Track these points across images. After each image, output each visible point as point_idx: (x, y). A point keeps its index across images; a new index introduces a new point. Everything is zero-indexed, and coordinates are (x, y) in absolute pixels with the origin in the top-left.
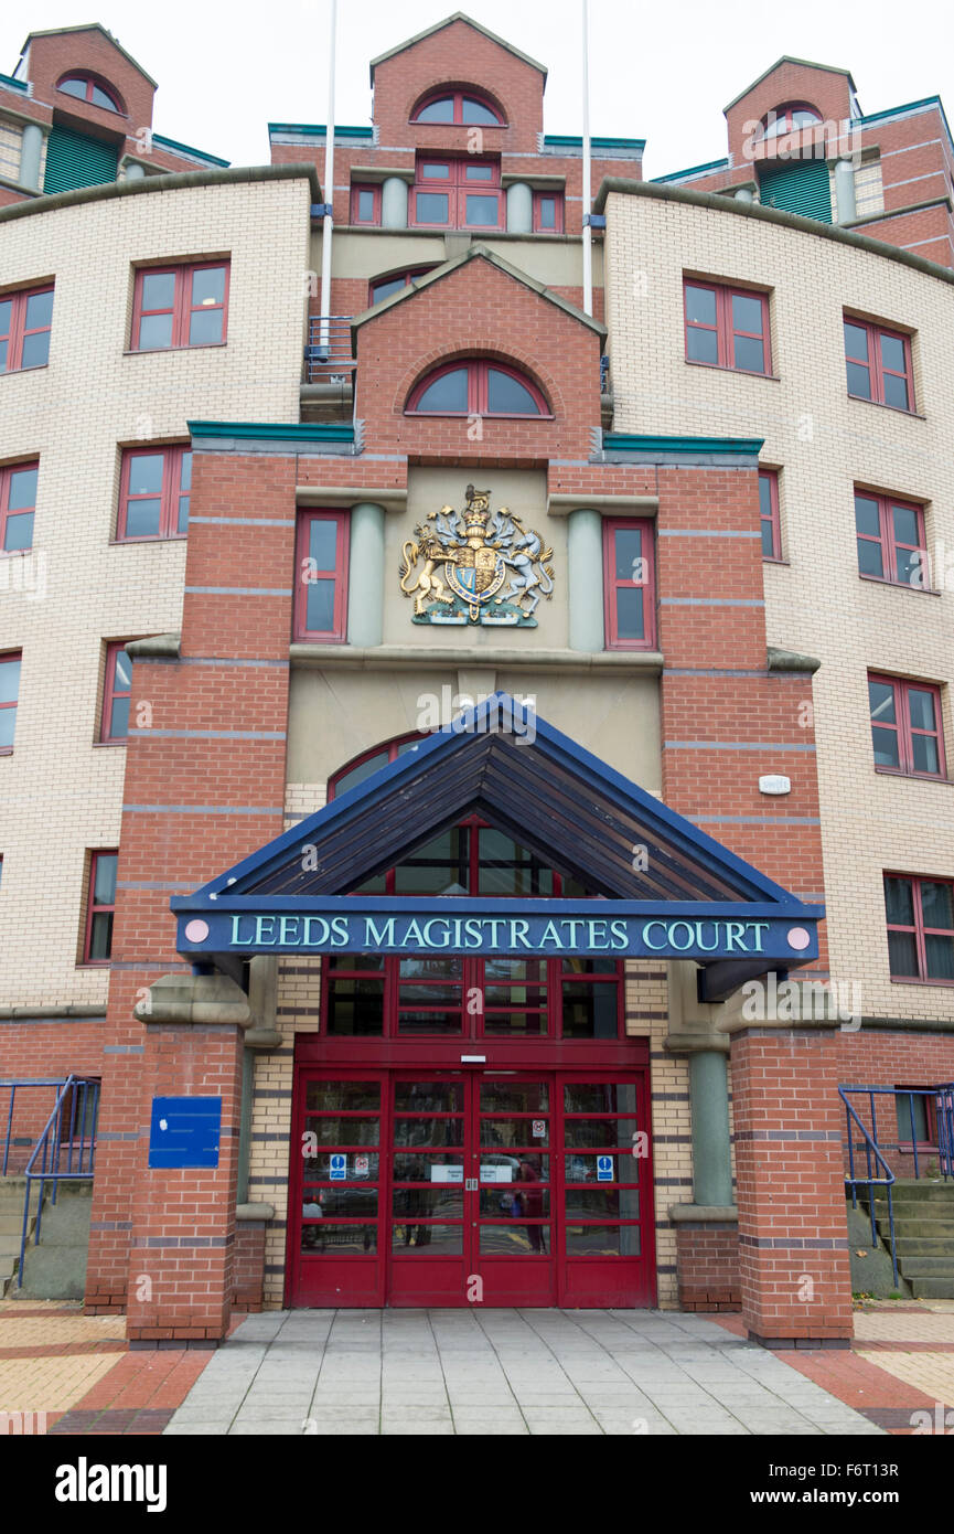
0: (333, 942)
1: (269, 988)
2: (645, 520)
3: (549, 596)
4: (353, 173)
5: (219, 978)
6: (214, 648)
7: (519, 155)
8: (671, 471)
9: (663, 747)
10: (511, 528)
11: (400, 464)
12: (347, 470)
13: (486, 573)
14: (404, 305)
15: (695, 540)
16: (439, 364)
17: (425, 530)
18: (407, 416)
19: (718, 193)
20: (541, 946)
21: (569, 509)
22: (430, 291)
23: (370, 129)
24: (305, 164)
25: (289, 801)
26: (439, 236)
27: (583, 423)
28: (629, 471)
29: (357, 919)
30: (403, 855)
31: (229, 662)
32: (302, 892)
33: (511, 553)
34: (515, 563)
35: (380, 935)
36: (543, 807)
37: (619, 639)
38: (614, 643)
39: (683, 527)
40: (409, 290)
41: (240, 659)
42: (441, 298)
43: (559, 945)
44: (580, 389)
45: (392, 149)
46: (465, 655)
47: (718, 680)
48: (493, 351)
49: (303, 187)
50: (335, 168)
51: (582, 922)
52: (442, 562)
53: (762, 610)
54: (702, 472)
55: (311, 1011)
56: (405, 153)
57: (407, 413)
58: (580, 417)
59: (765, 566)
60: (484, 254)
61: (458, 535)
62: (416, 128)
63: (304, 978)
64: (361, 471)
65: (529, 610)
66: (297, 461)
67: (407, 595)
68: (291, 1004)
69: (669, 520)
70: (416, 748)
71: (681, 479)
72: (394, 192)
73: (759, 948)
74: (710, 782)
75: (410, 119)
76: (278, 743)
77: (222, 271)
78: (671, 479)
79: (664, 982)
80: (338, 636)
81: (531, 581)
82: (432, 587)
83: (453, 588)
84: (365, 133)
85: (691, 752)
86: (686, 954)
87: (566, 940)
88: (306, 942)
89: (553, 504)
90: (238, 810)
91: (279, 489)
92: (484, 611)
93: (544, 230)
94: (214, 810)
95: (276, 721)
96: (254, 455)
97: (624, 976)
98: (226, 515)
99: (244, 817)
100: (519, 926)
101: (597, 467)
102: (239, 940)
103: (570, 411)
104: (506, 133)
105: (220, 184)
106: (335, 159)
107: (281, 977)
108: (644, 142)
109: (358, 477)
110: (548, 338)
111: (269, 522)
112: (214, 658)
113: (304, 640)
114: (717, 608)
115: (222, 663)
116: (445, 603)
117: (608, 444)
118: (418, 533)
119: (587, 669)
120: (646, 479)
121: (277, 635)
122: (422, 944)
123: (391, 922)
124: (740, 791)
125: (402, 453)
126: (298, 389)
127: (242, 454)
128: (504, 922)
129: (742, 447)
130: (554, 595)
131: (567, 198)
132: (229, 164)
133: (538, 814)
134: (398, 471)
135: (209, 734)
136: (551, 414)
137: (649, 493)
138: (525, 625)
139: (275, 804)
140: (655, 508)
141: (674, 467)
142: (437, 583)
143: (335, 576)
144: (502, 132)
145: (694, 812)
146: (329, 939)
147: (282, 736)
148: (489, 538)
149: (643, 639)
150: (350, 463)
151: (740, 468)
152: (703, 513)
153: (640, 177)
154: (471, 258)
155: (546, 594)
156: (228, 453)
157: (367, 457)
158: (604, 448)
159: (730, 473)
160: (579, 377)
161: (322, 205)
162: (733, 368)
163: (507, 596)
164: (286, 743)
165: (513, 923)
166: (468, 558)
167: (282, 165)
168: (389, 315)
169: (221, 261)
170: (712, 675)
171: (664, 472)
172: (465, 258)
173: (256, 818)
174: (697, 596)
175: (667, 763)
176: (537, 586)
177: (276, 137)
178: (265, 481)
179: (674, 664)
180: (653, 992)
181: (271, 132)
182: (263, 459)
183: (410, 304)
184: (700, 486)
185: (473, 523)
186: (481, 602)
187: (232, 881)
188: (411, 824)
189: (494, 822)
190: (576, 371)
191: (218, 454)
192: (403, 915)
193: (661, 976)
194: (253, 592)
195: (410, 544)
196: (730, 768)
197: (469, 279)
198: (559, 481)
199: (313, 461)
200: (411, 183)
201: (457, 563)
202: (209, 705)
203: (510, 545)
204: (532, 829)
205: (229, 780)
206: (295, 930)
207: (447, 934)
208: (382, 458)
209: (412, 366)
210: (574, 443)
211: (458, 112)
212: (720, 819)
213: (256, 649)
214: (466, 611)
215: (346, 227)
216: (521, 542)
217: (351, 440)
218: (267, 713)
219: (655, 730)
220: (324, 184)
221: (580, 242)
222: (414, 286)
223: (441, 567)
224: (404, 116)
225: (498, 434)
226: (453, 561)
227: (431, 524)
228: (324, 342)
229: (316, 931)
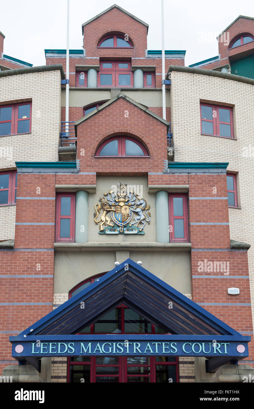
0: (69, 352)
1: (48, 369)
2: (184, 194)
3: (149, 223)
4: (77, 67)
5: (28, 366)
6: (26, 245)
7: (138, 58)
8: (194, 175)
9: (192, 278)
10: (135, 198)
11: (94, 175)
12: (74, 178)
13: (126, 215)
14: (94, 117)
15: (203, 201)
16: (107, 138)
17: (103, 200)
18: (95, 158)
19: (214, 70)
20: (145, 352)
21: (156, 191)
22: (104, 111)
23: (82, 51)
24: (58, 65)
25: (55, 300)
26: (109, 90)
27: (161, 158)
28: (178, 176)
29: (78, 343)
30: (96, 319)
31: (32, 250)
32: (59, 334)
33: (135, 207)
34: (136, 211)
35: (87, 349)
36: (147, 301)
37: (175, 238)
38: (173, 240)
39: (198, 196)
40: (96, 111)
41: (36, 249)
42: (108, 113)
43: (152, 352)
44: (160, 146)
45: (91, 58)
46: (118, 245)
47: (212, 253)
48: (127, 133)
49: (58, 73)
50: (70, 65)
51: (160, 343)
52: (110, 211)
53: (228, 226)
54: (205, 175)
55: (64, 377)
56: (96, 59)
57: (95, 157)
58: (160, 156)
59: (229, 209)
60: (123, 97)
61: (115, 201)
62: (100, 50)
63: (61, 365)
64: (79, 178)
65: (142, 228)
66: (56, 175)
67: (97, 224)
68: (56, 375)
69: (193, 193)
70: (98, 280)
71: (198, 178)
72: (92, 74)
73: (226, 352)
74: (209, 290)
75: (97, 46)
76: (50, 279)
77: (29, 106)
78: (193, 178)
79: (193, 365)
80: (72, 239)
81: (142, 217)
82: (106, 220)
83: (113, 221)
84: (80, 52)
85: (202, 279)
86: (198, 355)
87: (154, 350)
88: (59, 352)
89: (150, 189)
90: (36, 304)
91: (50, 186)
92: (125, 229)
93: (147, 86)
94: (27, 304)
95: (49, 271)
96: (40, 174)
97: (179, 363)
98: (30, 196)
99: (38, 306)
100: (137, 345)
101: (166, 175)
102: (34, 352)
103: (156, 154)
104: (134, 50)
105: (27, 73)
106: (70, 62)
107: (53, 365)
108: (185, 51)
109: (78, 181)
110: (148, 127)
111: (46, 198)
112: (27, 248)
113: (60, 241)
114: (211, 226)
115: (29, 250)
116: (111, 226)
117: (170, 166)
118: (100, 201)
119: (163, 249)
120: (184, 178)
121: (50, 239)
122: (101, 352)
123: (90, 344)
124: (221, 293)
125: (94, 171)
126: (58, 149)
127: (35, 173)
128: (131, 343)
129: (220, 166)
130: (151, 222)
131: (156, 74)
132: (32, 65)
133: (145, 303)
134: (93, 178)
135: (25, 276)
136: (149, 155)
137: (186, 184)
138: (140, 234)
139: (50, 301)
140: (187, 189)
141: (195, 174)
142: (108, 219)
143: (70, 217)
144: (131, 50)
145: (203, 302)
146: (67, 351)
147: (52, 276)
148: (126, 202)
149: (184, 238)
150: (75, 176)
151: (219, 174)
152: (206, 191)
153: (184, 65)
154: (119, 98)
155: (148, 222)
156: (30, 173)
157: (81, 173)
158: (169, 168)
159: (216, 176)
160: (159, 142)
161: (65, 80)
162: (219, 136)
163: (133, 223)
164: (53, 279)
165: (135, 344)
166: (119, 209)
167: (50, 65)
168: (88, 121)
169: (29, 102)
170: (210, 250)
171: (191, 176)
172: (116, 98)
173: (43, 306)
174: (204, 222)
175: (193, 283)
176: (144, 219)
177: (48, 55)
178: (44, 183)
179: (196, 247)
180: (189, 369)
181: (46, 53)
182: (43, 175)
183: (96, 116)
184: (204, 181)
185: (121, 197)
186: (124, 226)
187: (32, 330)
188: (98, 308)
189: (129, 306)
190: (158, 139)
191: (27, 174)
192: (94, 341)
193: (192, 363)
194: (40, 224)
195: (97, 205)
196: (217, 285)
197: (118, 106)
198: (152, 180)
199: (62, 175)
200: (97, 70)
201: (115, 212)
202: (25, 266)
203: (135, 204)
204: (143, 309)
205: (33, 293)
206: (55, 348)
207: (110, 348)
208: (86, 173)
209: (97, 139)
210: (157, 166)
211: (115, 42)
212: (213, 304)
213: (42, 245)
214: (118, 229)
215: (74, 88)
216: (139, 203)
217: (75, 167)
218: (46, 268)
219: (188, 271)
220: (66, 72)
221: (161, 90)
222: (97, 109)
223: (109, 213)
224: (95, 46)
225: (129, 164)
226: (113, 211)
227: (105, 197)
228: (67, 131)
229: (63, 348)
